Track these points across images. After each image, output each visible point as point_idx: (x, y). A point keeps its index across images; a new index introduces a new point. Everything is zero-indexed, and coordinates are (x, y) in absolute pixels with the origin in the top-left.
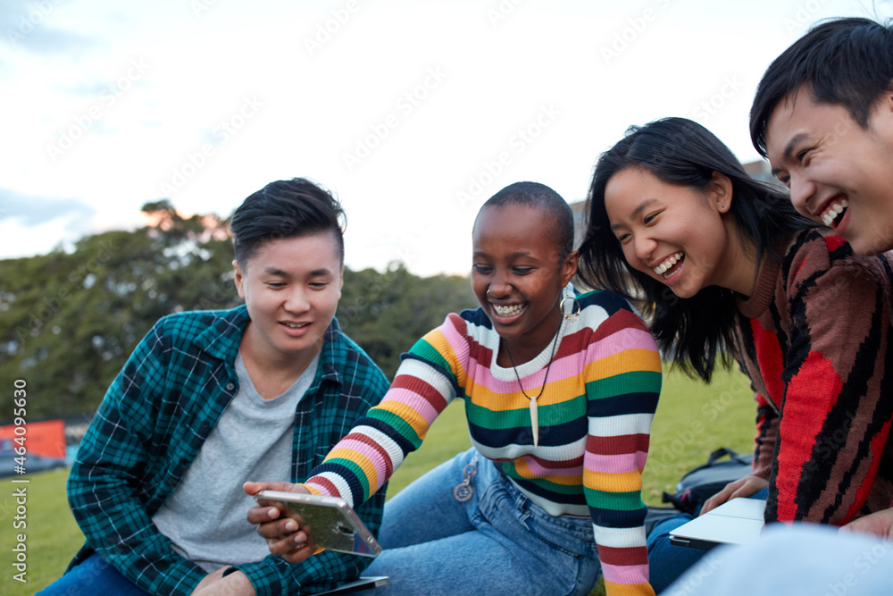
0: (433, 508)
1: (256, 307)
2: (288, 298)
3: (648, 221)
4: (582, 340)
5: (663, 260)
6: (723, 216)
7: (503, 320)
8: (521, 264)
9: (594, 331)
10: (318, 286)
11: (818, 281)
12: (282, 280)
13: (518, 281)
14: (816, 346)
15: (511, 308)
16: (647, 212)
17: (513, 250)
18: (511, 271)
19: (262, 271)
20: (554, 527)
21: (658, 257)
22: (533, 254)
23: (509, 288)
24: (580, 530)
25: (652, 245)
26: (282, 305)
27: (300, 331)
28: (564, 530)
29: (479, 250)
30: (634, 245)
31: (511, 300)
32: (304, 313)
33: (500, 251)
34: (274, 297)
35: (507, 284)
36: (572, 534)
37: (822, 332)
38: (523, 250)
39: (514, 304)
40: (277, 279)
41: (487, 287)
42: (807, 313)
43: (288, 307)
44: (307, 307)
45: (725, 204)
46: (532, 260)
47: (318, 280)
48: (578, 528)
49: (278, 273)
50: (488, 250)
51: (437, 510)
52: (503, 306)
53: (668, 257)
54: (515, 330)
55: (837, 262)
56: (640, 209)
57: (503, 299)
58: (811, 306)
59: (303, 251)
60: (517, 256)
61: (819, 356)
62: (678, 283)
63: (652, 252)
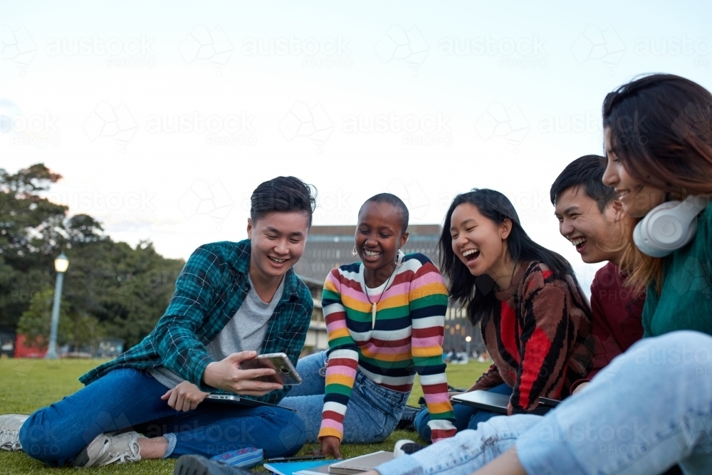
0: (308, 376)
1: (257, 247)
2: (277, 245)
3: (468, 229)
4: (409, 277)
5: (468, 250)
6: (503, 240)
7: (368, 258)
8: (385, 232)
9: (415, 272)
10: (295, 242)
11: (539, 292)
12: (276, 234)
13: (382, 241)
15: (375, 254)
16: (469, 225)
17: (382, 225)
18: (378, 235)
19: (265, 228)
20: (376, 394)
21: (466, 247)
22: (391, 229)
23: (376, 243)
24: (390, 398)
25: (466, 241)
26: (273, 248)
27: (279, 265)
28: (381, 396)
29: (364, 222)
31: (374, 249)
32: (285, 255)
33: (376, 224)
34: (269, 243)
35: (376, 241)
36: (385, 400)
37: (540, 318)
38: (388, 226)
39: (376, 252)
40: (273, 234)
41: (365, 241)
42: (534, 308)
43: (276, 250)
44: (287, 251)
45: (506, 235)
46: (391, 231)
47: (295, 238)
48: (389, 396)
49: (274, 230)
50: (370, 222)
51: (311, 377)
52: (371, 251)
53: (470, 249)
54: (374, 265)
55: (547, 284)
56: (466, 222)
57: (371, 248)
59: (290, 220)
60: (384, 228)
62: (473, 266)
63: (465, 244)
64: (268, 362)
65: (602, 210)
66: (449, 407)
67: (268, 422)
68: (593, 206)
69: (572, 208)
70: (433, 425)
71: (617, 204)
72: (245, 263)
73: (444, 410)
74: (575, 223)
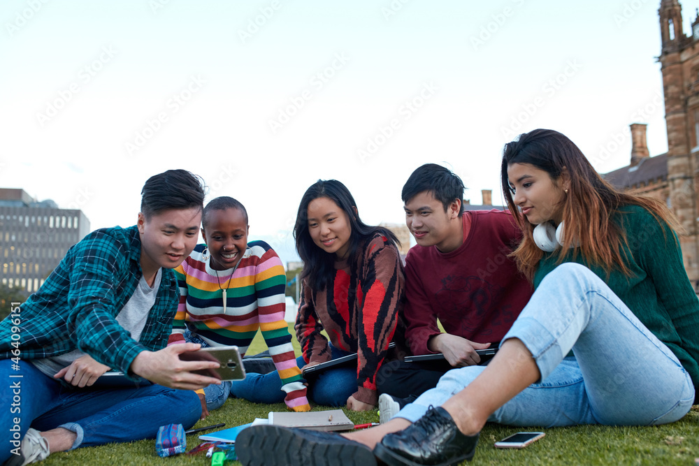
2: (174, 240)
3: (330, 221)
9: (260, 257)
10: (190, 235)
11: (380, 252)
12: (173, 230)
14: (378, 277)
16: (330, 217)
17: (235, 229)
18: (233, 238)
19: (162, 224)
22: (242, 230)
25: (329, 231)
26: (171, 244)
27: (176, 259)
30: (321, 228)
31: (233, 251)
34: (166, 239)
37: (380, 272)
38: (239, 228)
39: (234, 253)
40: (170, 230)
42: (375, 265)
43: (174, 246)
46: (242, 232)
47: (191, 232)
55: (386, 246)
56: (328, 215)
57: (229, 252)
58: (377, 262)
60: (236, 231)
61: (379, 281)
63: (328, 234)
64: (210, 356)
65: (446, 210)
66: (298, 371)
67: (172, 399)
68: (439, 207)
69: (426, 208)
70: (287, 389)
71: (454, 205)
72: (137, 250)
73: (295, 373)
74: (426, 219)
